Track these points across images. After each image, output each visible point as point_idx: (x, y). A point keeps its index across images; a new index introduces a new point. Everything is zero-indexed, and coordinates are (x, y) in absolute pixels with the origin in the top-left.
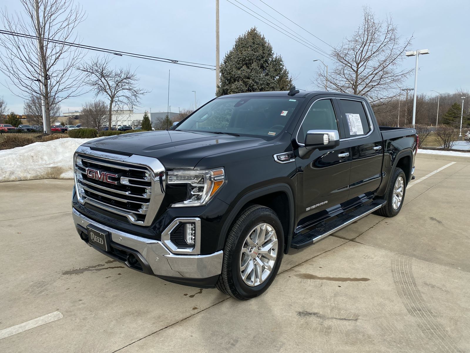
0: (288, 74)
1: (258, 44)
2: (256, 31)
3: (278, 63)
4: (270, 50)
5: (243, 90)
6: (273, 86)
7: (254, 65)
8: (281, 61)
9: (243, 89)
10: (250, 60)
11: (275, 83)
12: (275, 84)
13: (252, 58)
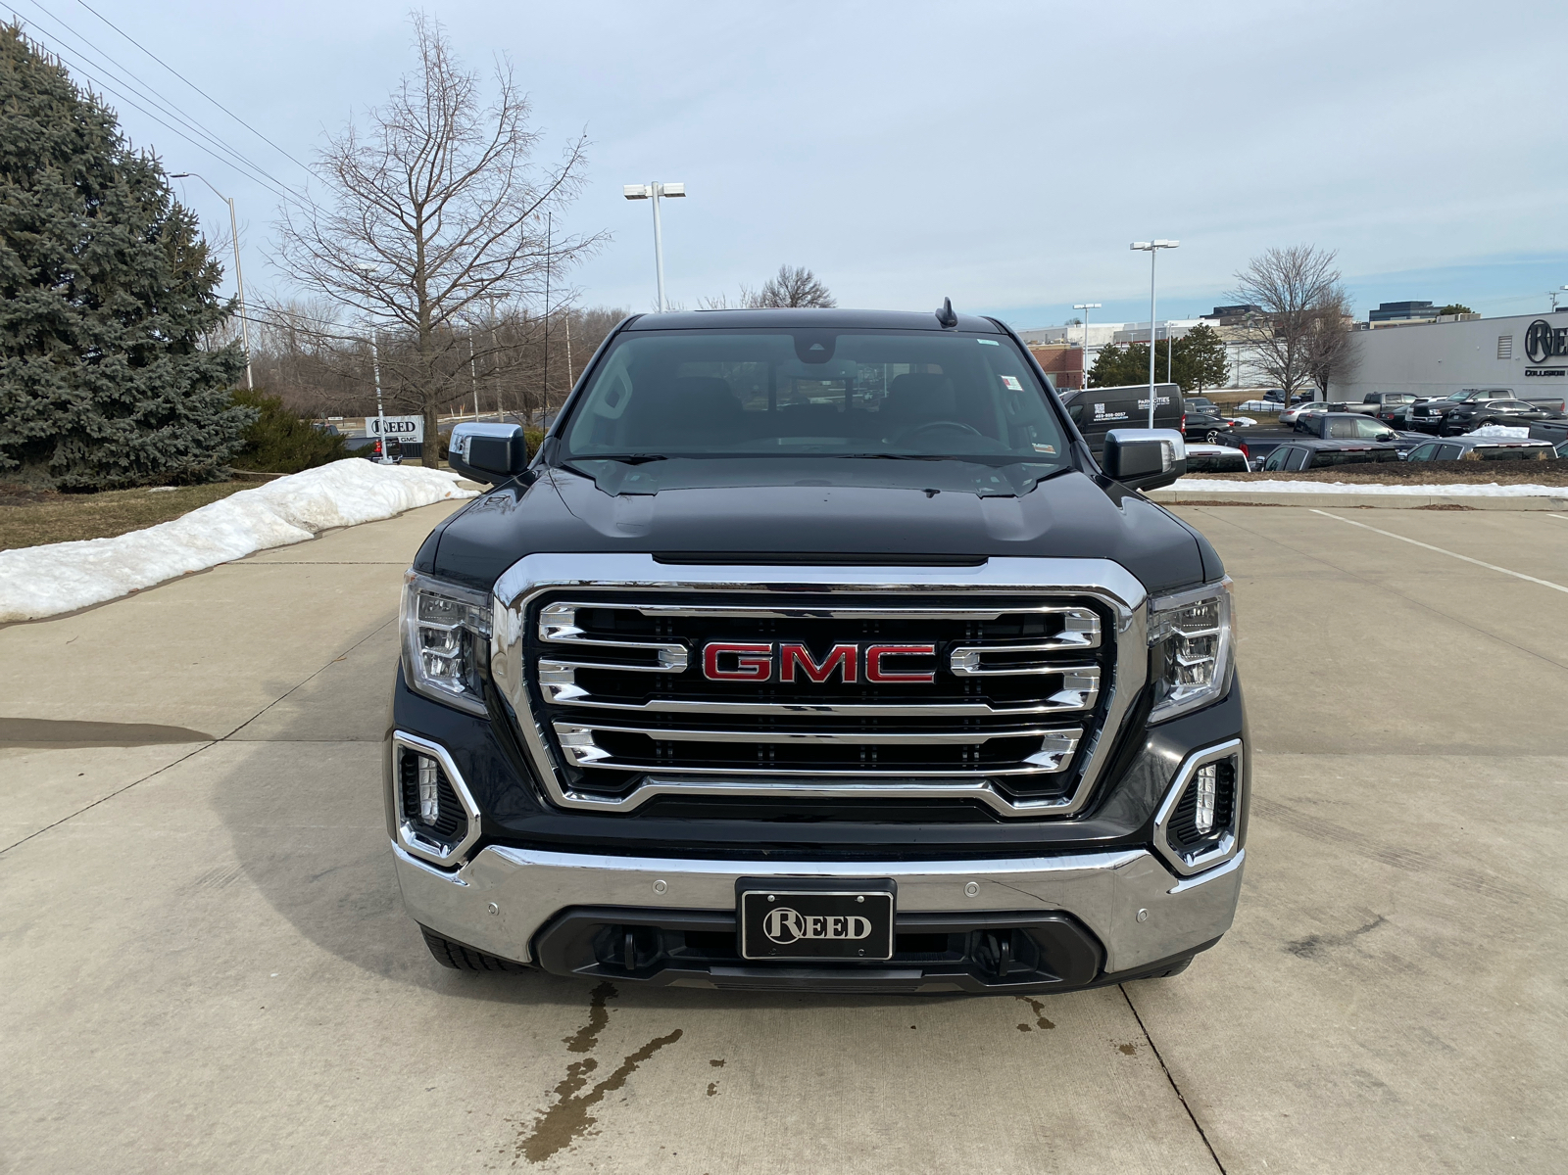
0: (196, 223)
1: (45, 92)
2: (21, 39)
3: (144, 177)
4: (107, 121)
5: (14, 275)
6: (150, 265)
7: (50, 175)
8: (157, 169)
9: (17, 271)
10: (21, 154)
11: (158, 253)
12: (156, 257)
13: (35, 147)
